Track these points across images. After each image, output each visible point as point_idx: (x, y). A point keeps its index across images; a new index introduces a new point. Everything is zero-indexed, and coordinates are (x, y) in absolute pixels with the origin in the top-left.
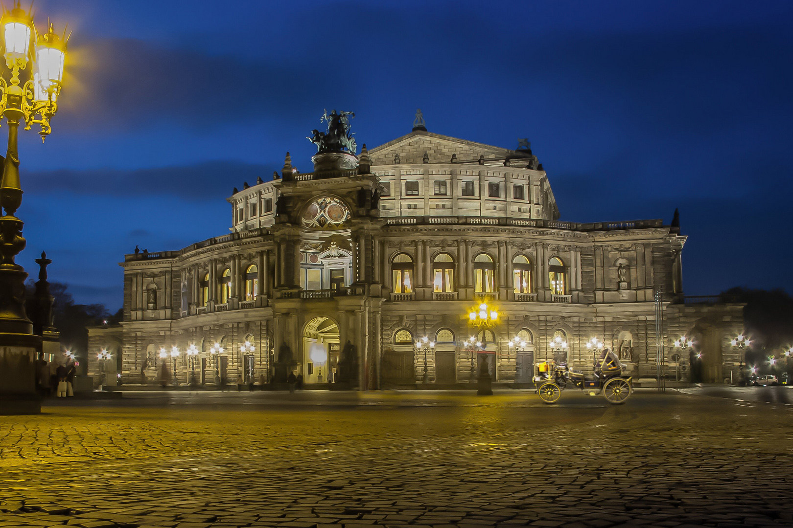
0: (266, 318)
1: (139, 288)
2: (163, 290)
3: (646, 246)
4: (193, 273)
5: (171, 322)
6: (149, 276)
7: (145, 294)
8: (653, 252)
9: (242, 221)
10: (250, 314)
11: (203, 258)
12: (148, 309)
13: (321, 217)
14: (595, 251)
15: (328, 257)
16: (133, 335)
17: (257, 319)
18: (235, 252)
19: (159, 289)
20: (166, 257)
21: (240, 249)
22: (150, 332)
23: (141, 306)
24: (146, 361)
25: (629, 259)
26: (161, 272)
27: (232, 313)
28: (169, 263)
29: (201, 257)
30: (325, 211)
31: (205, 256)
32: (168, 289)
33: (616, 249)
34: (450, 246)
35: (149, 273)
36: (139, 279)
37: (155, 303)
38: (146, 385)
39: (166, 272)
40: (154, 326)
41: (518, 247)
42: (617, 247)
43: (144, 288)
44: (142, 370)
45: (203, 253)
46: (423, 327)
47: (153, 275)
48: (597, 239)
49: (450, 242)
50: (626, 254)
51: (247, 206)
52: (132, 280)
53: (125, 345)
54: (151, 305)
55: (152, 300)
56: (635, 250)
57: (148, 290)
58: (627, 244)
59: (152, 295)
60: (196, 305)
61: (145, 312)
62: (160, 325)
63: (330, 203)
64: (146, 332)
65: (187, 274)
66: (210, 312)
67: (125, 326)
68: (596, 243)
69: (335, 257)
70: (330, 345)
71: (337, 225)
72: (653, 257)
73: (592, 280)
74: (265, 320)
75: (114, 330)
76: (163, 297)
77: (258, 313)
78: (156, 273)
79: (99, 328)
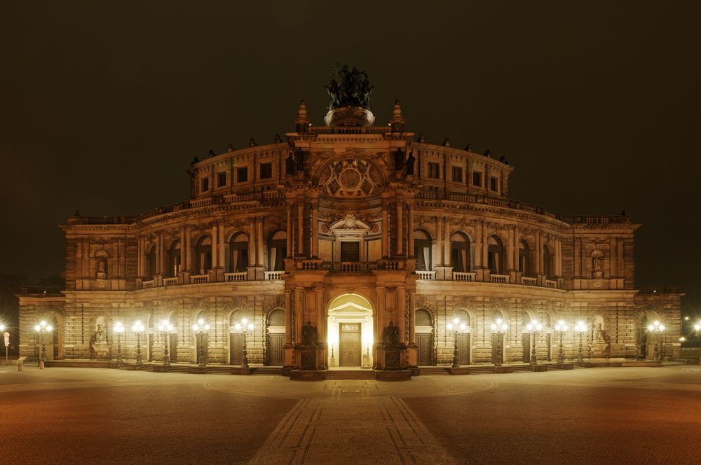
0: (262, 292)
1: (86, 255)
2: (115, 259)
3: (617, 239)
4: (156, 240)
5: (126, 294)
6: (97, 243)
7: (93, 262)
8: (624, 246)
9: (208, 192)
10: (239, 288)
11: (173, 224)
12: (97, 277)
13: (333, 182)
14: (574, 242)
15: (342, 227)
16: (79, 305)
17: (250, 293)
18: (219, 218)
19: (110, 257)
20: (119, 222)
21: (226, 214)
22: (100, 304)
23: (87, 275)
24: (95, 335)
25: (604, 251)
26: (112, 238)
27: (215, 286)
28: (122, 229)
29: (169, 222)
30: (338, 176)
31: (176, 221)
32: (122, 258)
33: (593, 242)
34: (468, 225)
35: (97, 239)
36: (86, 245)
37: (106, 272)
38: (95, 361)
39: (118, 238)
40: (103, 296)
41: (522, 232)
42: (593, 239)
43: (92, 255)
44: (91, 344)
45: (173, 217)
46: (443, 308)
47: (103, 242)
48: (576, 231)
49: (468, 222)
50: (600, 246)
51: (213, 176)
52: (76, 246)
53: (69, 316)
54: (100, 274)
55: (101, 269)
56: (610, 243)
57: (95, 257)
58: (602, 237)
59: (101, 263)
60: (162, 275)
61: (93, 282)
62: (112, 296)
63: (346, 166)
64: (95, 303)
65: (148, 242)
66: (184, 284)
67: (68, 296)
68: (576, 235)
69: (350, 228)
70: (341, 325)
71: (350, 193)
72: (624, 250)
73: (571, 268)
74: (261, 295)
75: (52, 299)
76: (115, 266)
77: (251, 287)
78: (106, 239)
79: (33, 296)
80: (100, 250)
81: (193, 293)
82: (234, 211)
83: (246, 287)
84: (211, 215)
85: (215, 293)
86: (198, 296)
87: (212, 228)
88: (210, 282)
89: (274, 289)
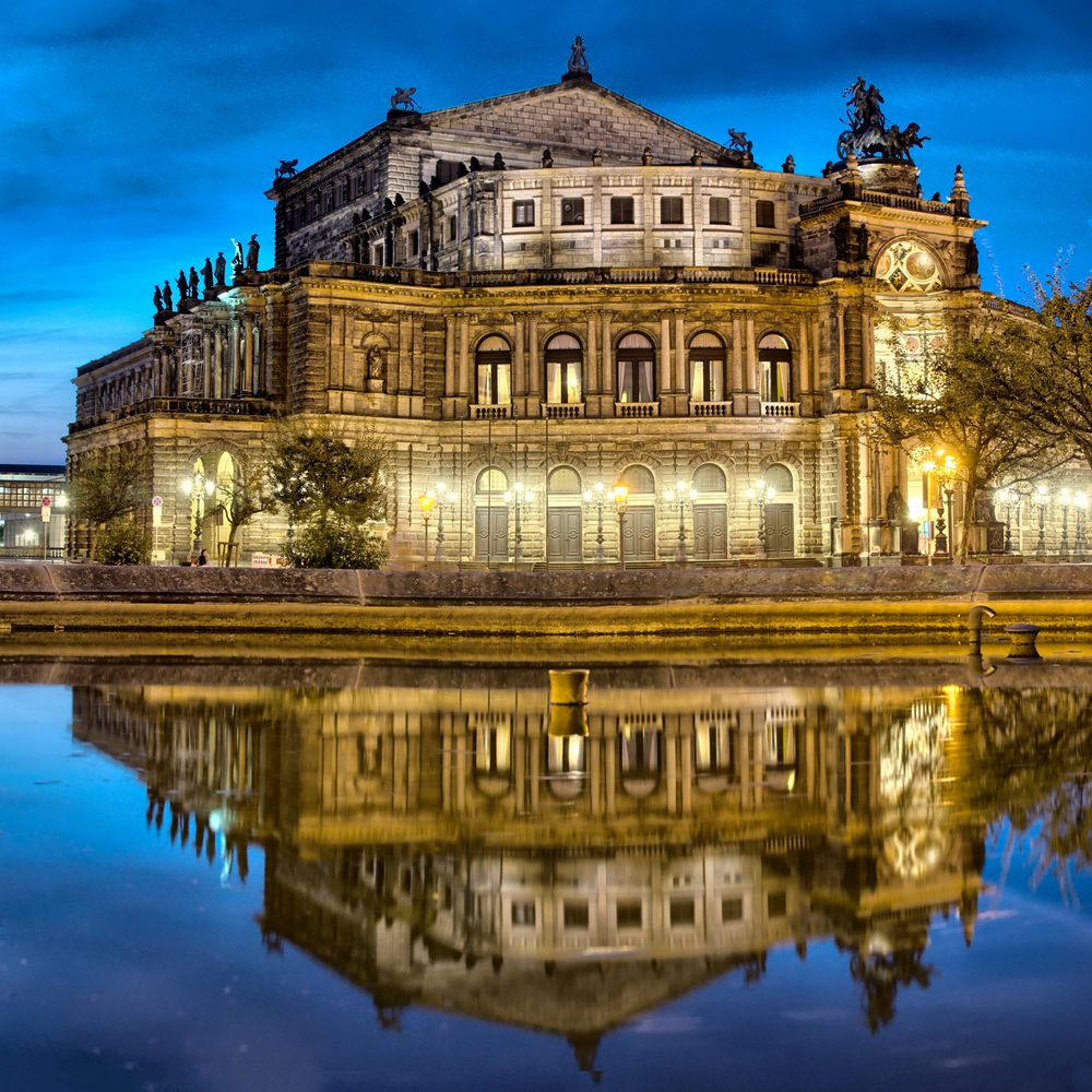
0: (758, 436)
2: (404, 354)
4: (509, 328)
6: (368, 317)
7: (360, 357)
10: (720, 427)
12: (367, 388)
18: (678, 305)
19: (392, 349)
21: (690, 299)
22: (375, 443)
23: (348, 383)
26: (397, 312)
29: (557, 301)
31: (577, 301)
32: (419, 353)
37: (385, 379)
39: (410, 313)
40: (382, 428)
43: (357, 342)
47: (379, 317)
52: (329, 321)
54: (376, 383)
55: (375, 371)
57: (363, 347)
59: (376, 360)
61: (363, 397)
62: (398, 428)
65: (479, 328)
74: (756, 440)
75: (227, 425)
76: (405, 368)
77: (740, 427)
78: (384, 312)
79: (188, 418)
80: (373, 332)
81: (624, 434)
82: (705, 297)
83: (733, 426)
84: (661, 298)
85: (672, 434)
86: (634, 439)
87: (659, 321)
88: (660, 415)
89: (778, 432)
